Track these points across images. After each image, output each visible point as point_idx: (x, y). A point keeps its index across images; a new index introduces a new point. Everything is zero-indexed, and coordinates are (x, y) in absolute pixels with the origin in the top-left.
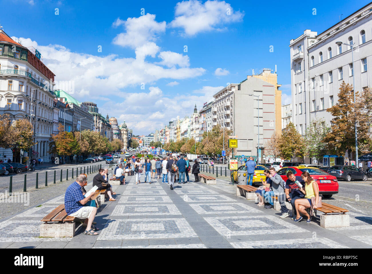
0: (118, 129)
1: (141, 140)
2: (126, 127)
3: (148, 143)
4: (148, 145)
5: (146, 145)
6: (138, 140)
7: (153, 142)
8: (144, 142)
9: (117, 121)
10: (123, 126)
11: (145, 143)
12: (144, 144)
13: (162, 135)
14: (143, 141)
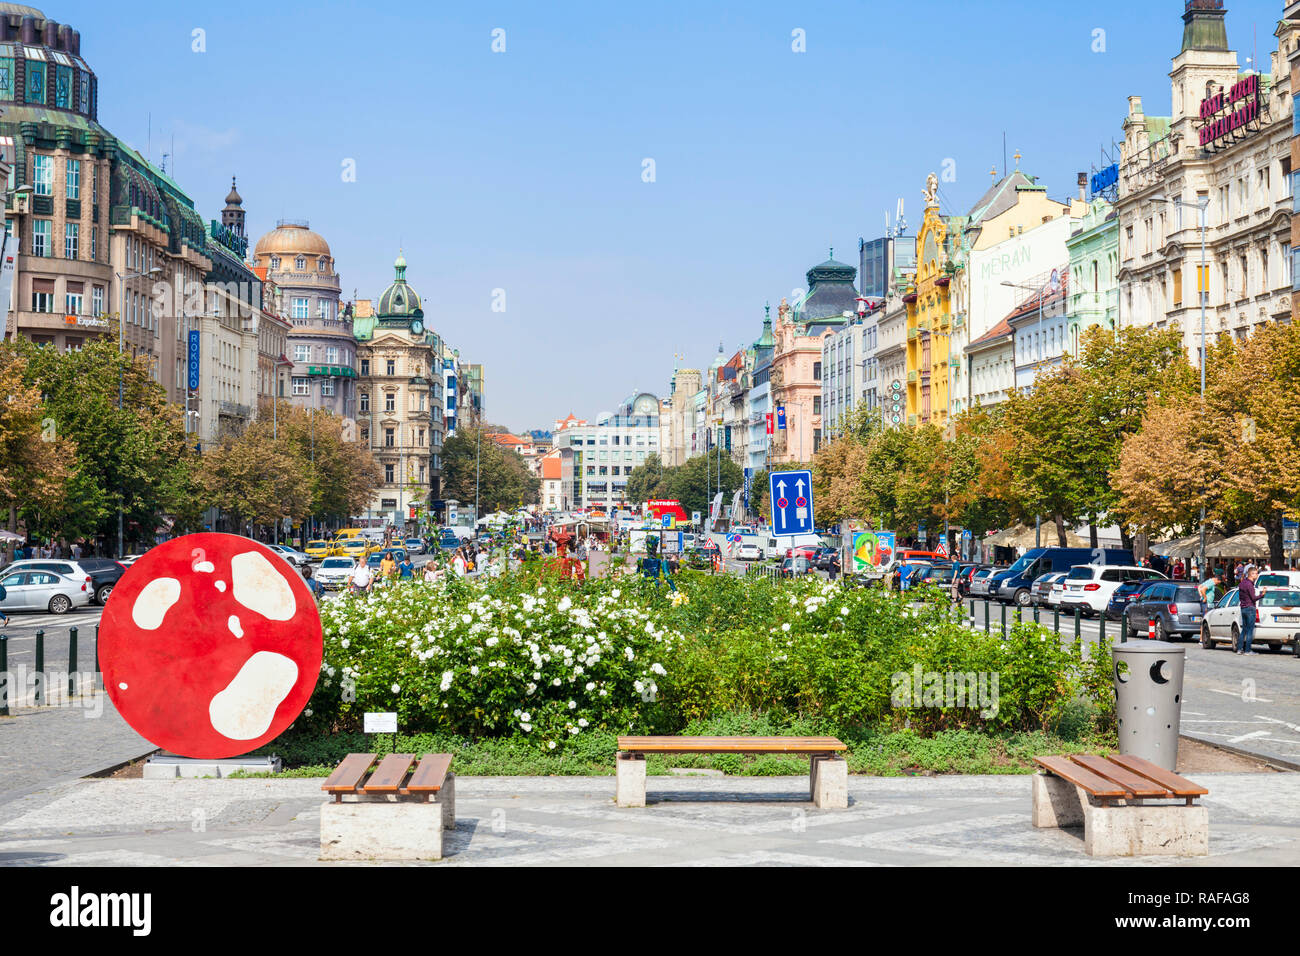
0: (337, 331)
1: (556, 455)
2: (419, 315)
3: (609, 479)
4: (610, 494)
5: (600, 495)
6: (533, 451)
7: (653, 464)
8: (577, 471)
9: (327, 260)
10: (384, 305)
11: (586, 479)
12: (577, 485)
13: (738, 400)
14: (569, 463)
